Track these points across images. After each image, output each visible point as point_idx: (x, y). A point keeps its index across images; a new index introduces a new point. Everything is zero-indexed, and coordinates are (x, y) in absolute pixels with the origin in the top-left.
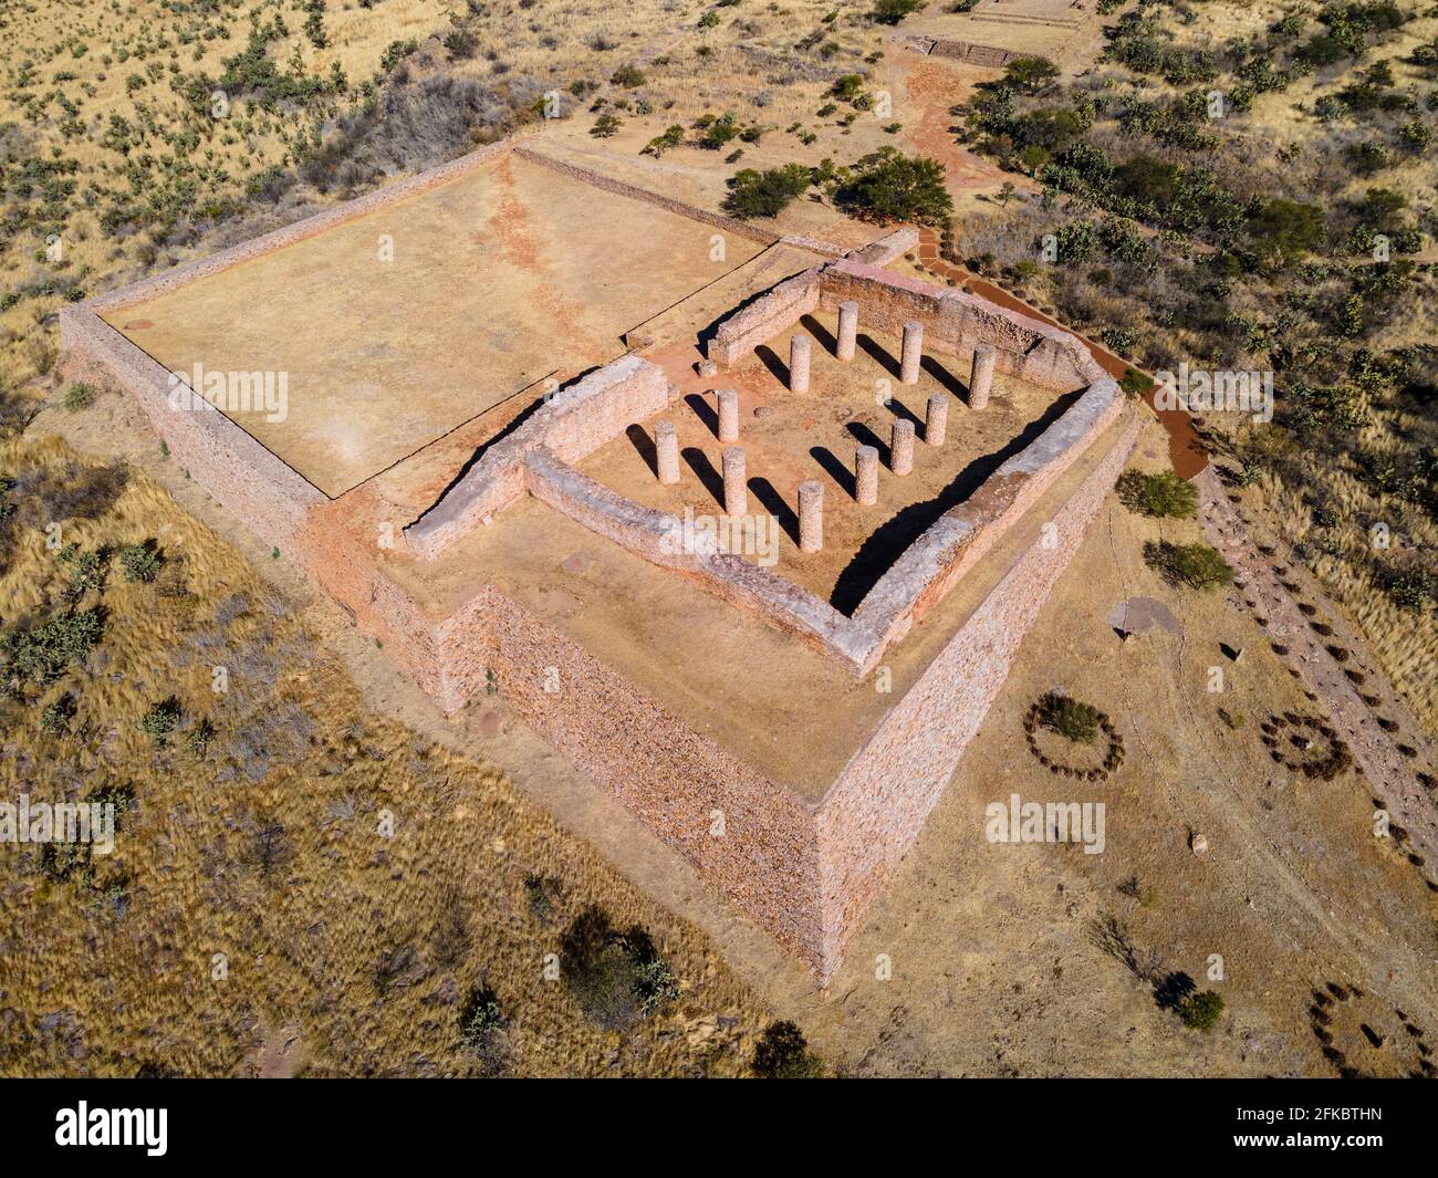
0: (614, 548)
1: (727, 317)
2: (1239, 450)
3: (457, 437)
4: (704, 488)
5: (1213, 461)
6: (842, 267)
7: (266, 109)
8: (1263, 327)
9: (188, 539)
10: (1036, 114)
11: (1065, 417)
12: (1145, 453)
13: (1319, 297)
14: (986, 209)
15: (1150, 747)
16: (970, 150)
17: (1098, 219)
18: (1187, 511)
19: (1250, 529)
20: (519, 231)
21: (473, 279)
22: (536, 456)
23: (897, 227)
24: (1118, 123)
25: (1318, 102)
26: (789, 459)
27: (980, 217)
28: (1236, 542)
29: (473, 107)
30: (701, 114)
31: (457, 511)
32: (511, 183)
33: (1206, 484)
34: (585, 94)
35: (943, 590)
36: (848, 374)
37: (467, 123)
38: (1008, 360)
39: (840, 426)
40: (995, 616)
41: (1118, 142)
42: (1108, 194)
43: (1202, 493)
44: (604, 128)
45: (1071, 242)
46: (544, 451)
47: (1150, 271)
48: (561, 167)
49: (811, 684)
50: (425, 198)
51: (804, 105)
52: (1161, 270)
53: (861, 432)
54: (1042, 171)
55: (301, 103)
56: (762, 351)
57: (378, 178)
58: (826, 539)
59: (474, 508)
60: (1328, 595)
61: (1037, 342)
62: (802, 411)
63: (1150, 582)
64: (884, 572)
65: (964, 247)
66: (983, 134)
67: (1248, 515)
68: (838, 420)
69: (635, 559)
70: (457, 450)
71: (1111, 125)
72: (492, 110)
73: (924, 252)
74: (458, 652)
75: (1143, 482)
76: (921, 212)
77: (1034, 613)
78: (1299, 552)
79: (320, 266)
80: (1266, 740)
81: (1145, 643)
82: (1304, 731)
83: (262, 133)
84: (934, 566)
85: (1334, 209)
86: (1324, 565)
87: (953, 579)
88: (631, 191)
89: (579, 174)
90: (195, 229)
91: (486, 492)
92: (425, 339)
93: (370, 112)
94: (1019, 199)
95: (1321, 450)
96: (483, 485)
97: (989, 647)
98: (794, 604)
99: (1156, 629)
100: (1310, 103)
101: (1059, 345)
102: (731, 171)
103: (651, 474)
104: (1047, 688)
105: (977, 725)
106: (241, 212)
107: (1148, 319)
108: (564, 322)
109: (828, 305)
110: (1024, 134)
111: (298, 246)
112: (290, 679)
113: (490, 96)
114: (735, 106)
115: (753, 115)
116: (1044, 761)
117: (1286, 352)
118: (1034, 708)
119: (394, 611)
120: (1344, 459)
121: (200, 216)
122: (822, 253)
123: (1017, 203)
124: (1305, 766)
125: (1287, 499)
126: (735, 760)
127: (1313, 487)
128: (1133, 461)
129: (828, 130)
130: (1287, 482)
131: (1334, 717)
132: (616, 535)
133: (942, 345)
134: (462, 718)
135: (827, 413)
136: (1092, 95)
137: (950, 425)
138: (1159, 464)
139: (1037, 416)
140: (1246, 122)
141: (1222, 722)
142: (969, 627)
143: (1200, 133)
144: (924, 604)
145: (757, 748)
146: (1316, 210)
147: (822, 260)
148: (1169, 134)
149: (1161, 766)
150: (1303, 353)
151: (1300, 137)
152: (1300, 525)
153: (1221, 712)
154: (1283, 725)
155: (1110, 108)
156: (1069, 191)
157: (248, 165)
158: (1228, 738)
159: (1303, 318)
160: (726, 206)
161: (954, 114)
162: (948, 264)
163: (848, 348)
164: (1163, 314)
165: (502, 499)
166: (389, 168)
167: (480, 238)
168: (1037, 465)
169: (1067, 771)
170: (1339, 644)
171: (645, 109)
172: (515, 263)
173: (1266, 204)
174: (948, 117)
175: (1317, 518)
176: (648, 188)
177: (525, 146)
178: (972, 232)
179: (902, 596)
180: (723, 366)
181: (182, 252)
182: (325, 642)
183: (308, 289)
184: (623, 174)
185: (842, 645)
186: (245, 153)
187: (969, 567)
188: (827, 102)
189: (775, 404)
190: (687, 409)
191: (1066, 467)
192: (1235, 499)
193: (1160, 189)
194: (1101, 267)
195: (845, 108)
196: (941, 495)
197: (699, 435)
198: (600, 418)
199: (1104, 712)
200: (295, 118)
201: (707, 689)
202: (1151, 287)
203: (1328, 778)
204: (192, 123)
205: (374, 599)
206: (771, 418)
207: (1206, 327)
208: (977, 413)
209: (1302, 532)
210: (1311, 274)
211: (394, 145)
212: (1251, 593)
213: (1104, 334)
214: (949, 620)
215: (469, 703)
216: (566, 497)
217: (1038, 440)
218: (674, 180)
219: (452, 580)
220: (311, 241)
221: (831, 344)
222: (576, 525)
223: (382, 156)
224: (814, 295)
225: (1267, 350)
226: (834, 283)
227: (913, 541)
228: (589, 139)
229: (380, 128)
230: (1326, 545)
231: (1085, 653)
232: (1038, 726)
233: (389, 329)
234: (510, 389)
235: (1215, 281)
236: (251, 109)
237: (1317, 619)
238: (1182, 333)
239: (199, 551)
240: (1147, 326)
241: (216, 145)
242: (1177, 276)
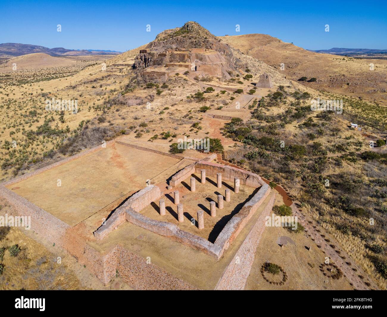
0: (150, 232)
1: (173, 175)
2: (299, 199)
3: (106, 209)
4: (172, 216)
5: (294, 202)
6: (200, 162)
7: (48, 137)
8: (298, 172)
9: (28, 244)
10: (239, 129)
11: (258, 193)
12: (278, 201)
13: (309, 165)
14: (232, 149)
15: (293, 274)
16: (226, 137)
17: (257, 150)
18: (290, 214)
19: (305, 217)
20: (118, 160)
21: (107, 171)
22: (129, 210)
23: (211, 154)
24: (257, 130)
25: (299, 125)
26: (193, 207)
27: (230, 151)
28: (303, 221)
29: (105, 133)
30: (162, 132)
31: (108, 226)
32: (116, 149)
33: (293, 207)
34: (133, 129)
35: (236, 235)
36: (204, 186)
37: (103, 137)
38: (242, 181)
39: (204, 199)
40: (249, 242)
41: (258, 134)
42: (258, 145)
43: (293, 209)
44: (138, 136)
45: (252, 155)
46: (131, 209)
47: (271, 161)
48: (128, 145)
49: (206, 262)
50: (94, 154)
51: (186, 129)
52: (273, 160)
53: (209, 200)
54: (243, 141)
55: (58, 135)
56: (183, 183)
57: (79, 150)
58: (205, 225)
59: (113, 225)
60: (327, 232)
61: (248, 176)
62: (195, 196)
63: (285, 233)
64: (221, 231)
65: (227, 157)
66: (228, 134)
67: (304, 214)
68: (204, 197)
69: (156, 235)
70: (106, 212)
71: (256, 131)
72: (110, 133)
73: (218, 159)
74: (109, 264)
75: (278, 208)
76: (217, 150)
77: (258, 242)
78: (318, 222)
79: (66, 171)
80: (321, 270)
81: (287, 247)
82: (330, 267)
83: (47, 143)
84: (233, 229)
85: (307, 147)
86: (324, 225)
87: (238, 233)
88: (146, 149)
89: (133, 146)
90: (29, 166)
91: (116, 220)
92: (95, 186)
93: (76, 136)
94: (239, 146)
95: (317, 198)
96: (115, 219)
97: (249, 250)
98: (199, 241)
99: (289, 244)
100: (297, 126)
101: (253, 176)
102: (171, 144)
103: (158, 214)
104: (265, 261)
105: (249, 273)
106: (41, 161)
107: (272, 171)
108: (132, 180)
109: (198, 171)
110: (237, 133)
111: (61, 166)
112: (58, 279)
113: (109, 131)
114: (170, 130)
115: (174, 132)
116: (267, 281)
117: (304, 177)
118: (262, 266)
119: (91, 255)
120: (323, 200)
121: (30, 162)
122: (194, 160)
123: (238, 147)
124: (332, 276)
125: (312, 210)
126: (188, 284)
127: (318, 207)
128: (275, 203)
129: (192, 134)
130: (311, 206)
131: (336, 263)
132: (150, 229)
133: (226, 179)
134: (109, 285)
135: (201, 196)
136: (251, 125)
137: (231, 197)
138: (281, 203)
139: (251, 193)
140: (285, 129)
141: (309, 266)
142: (243, 245)
143: (276, 132)
144: (232, 239)
145: (194, 280)
146: (303, 147)
147: (195, 162)
148: (269, 132)
149: (297, 279)
150: (308, 177)
151: (297, 132)
152: (317, 216)
153: (309, 264)
154: (324, 266)
155: (255, 127)
156: (249, 144)
157: (43, 150)
158: (312, 270)
159: (306, 169)
160: (170, 151)
161: (221, 130)
162: (224, 161)
163: (204, 181)
164: (276, 170)
165: (120, 222)
166: (83, 148)
167: (108, 162)
168: (253, 204)
169: (274, 283)
170: (332, 244)
171: (148, 132)
172: (118, 167)
173: (293, 146)
174: (219, 130)
175: (320, 214)
176: (151, 148)
177: (118, 141)
178: (229, 154)
179: (226, 237)
180: (174, 187)
181: (26, 171)
182: (69, 268)
183: (63, 176)
184: (144, 146)
185: (213, 251)
186: (42, 147)
187: (241, 230)
188: (191, 128)
189: (187, 195)
190: (165, 197)
191: (260, 205)
192: (300, 211)
193: (269, 143)
194: (260, 160)
195: (196, 129)
196: (231, 213)
197: (170, 203)
198: (144, 200)
199: (280, 266)
200: (56, 139)
201: (179, 266)
202: (272, 164)
203: (338, 279)
204: (28, 141)
205: (84, 253)
206: (187, 198)
207: (286, 172)
208: (237, 194)
209: (317, 217)
210: (306, 160)
211: (84, 143)
212: (309, 233)
213: (263, 175)
214: (238, 243)
215: (111, 280)
216: (137, 220)
217: (252, 198)
218: (157, 146)
219: (107, 244)
220: (64, 165)
221: (200, 180)
222: (139, 228)
223: (80, 145)
224: (194, 169)
225: (300, 177)
226: (198, 166)
227: (227, 223)
228: (135, 139)
229: (80, 139)
230: (324, 220)
231: (273, 251)
232: (264, 271)
233: (86, 185)
234: (118, 196)
235: (285, 162)
236: (44, 137)
237: (326, 238)
238: (281, 174)
239: (31, 246)
240: (272, 173)
241: (34, 146)
242: (277, 161)
